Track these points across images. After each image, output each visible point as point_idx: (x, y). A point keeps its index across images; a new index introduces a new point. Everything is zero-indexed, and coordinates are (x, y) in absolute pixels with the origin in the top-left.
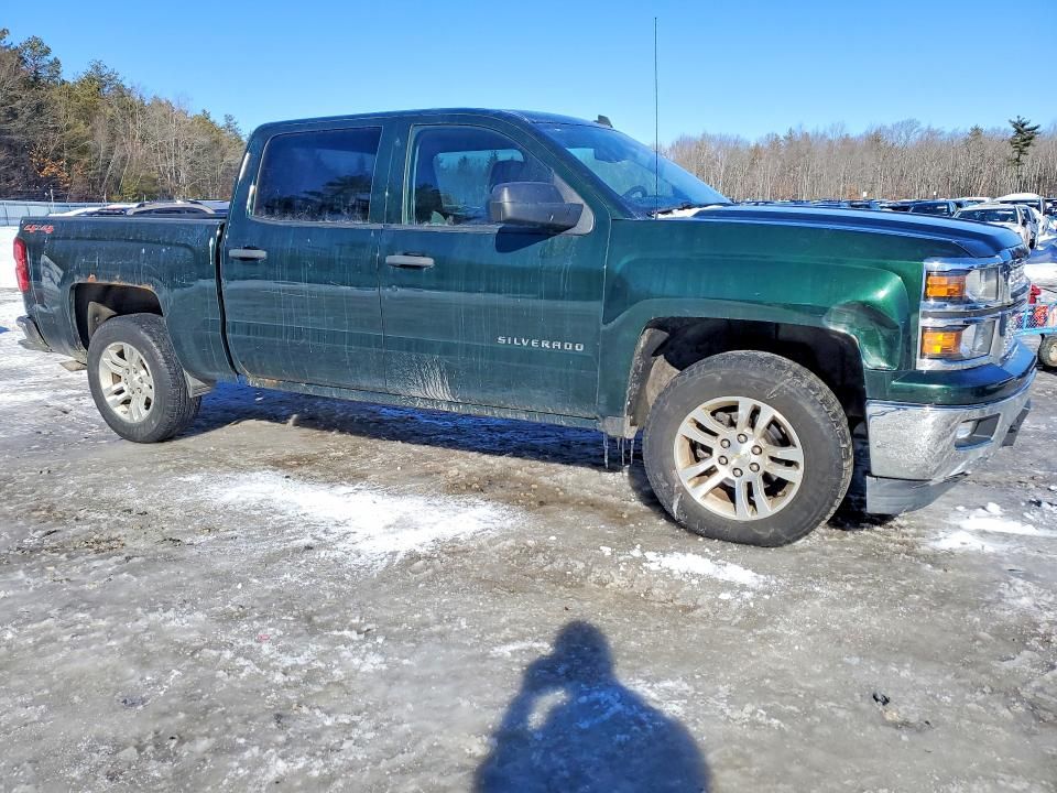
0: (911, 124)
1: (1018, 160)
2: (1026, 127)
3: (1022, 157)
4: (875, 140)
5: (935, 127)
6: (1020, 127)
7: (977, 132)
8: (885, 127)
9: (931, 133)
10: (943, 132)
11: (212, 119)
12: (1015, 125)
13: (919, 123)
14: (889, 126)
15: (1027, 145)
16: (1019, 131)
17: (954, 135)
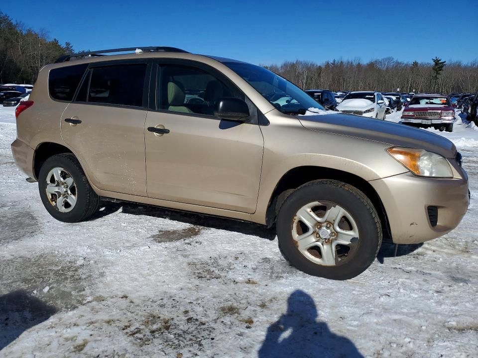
0: (390, 59)
1: (436, 76)
2: (440, 62)
3: (438, 76)
4: (371, 65)
5: (400, 61)
6: (437, 62)
7: (415, 64)
9: (398, 63)
11: (59, 44)
12: (434, 61)
13: (393, 59)
15: (440, 70)
16: (436, 64)
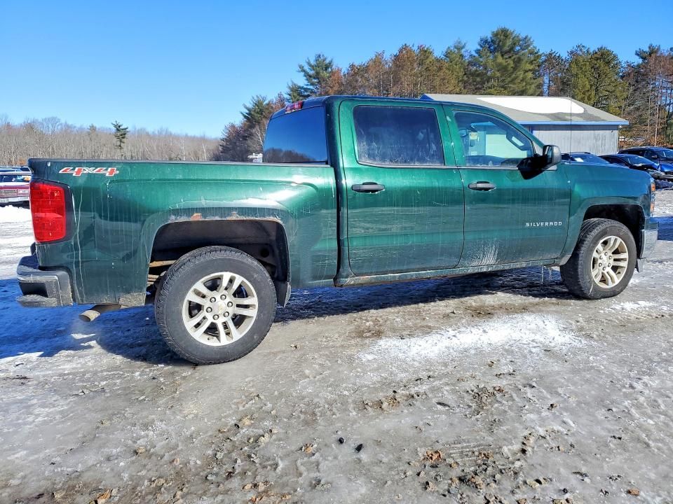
0: (54, 120)
1: (120, 146)
2: (121, 128)
3: (122, 145)
4: (30, 127)
5: (70, 123)
6: (118, 128)
7: (93, 128)
8: (37, 120)
9: (68, 127)
10: (75, 127)
12: (115, 126)
14: (40, 120)
15: (123, 138)
16: (118, 130)
17: (81, 129)
